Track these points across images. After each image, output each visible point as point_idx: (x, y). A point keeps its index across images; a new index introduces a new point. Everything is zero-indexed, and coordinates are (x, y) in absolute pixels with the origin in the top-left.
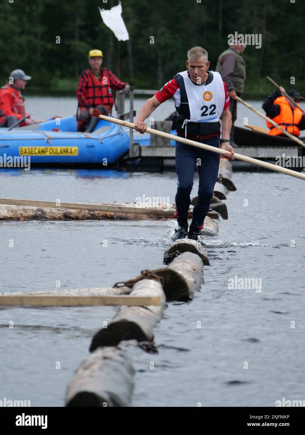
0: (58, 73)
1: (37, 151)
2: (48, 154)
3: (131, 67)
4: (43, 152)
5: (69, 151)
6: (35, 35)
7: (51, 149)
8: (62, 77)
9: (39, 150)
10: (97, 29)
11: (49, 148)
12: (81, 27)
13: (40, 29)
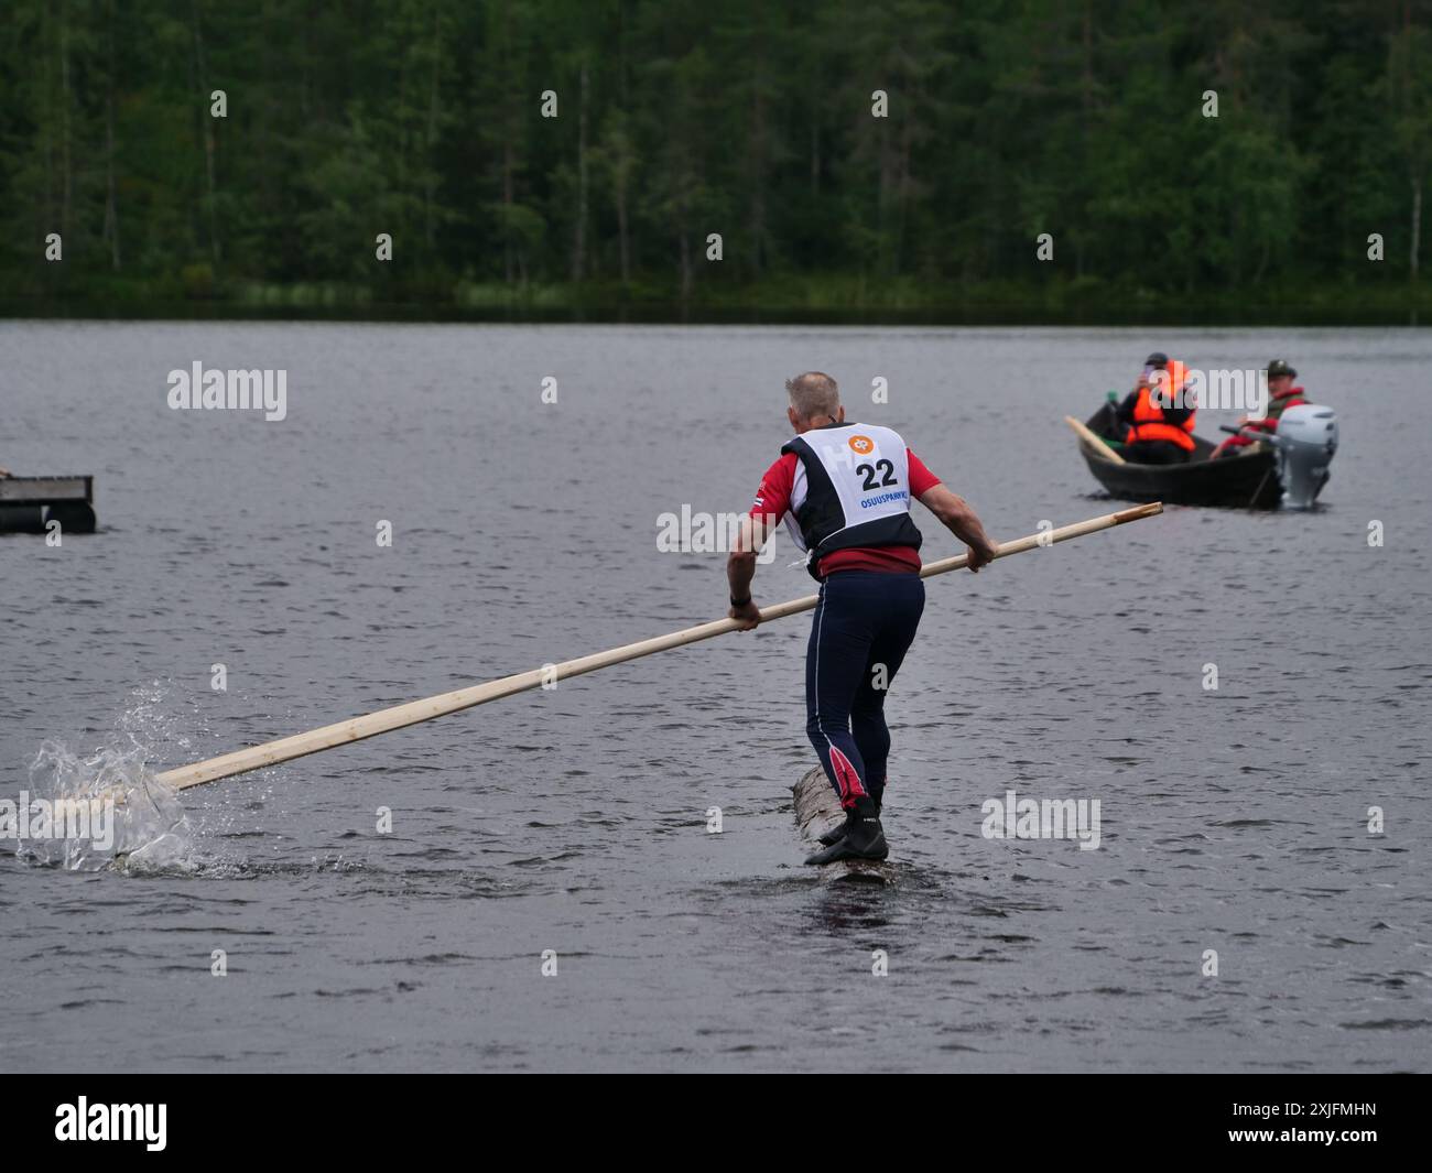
0: (470, 271)
3: (625, 257)
6: (422, 194)
8: (480, 279)
10: (551, 177)
12: (517, 175)
13: (431, 179)
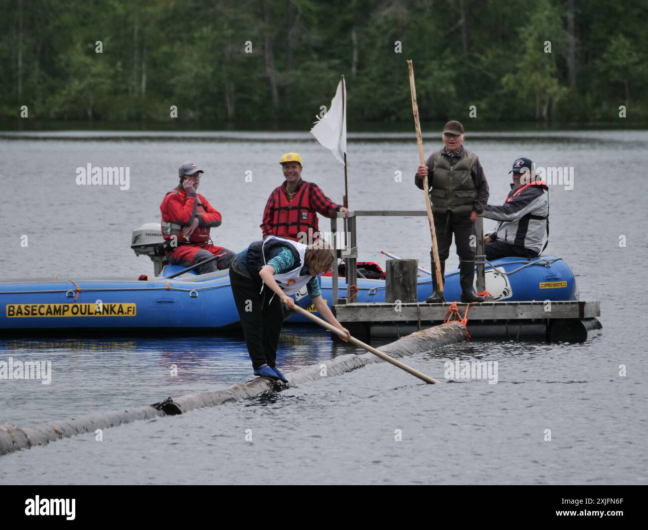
1: (44, 310)
2: (69, 314)
4: (57, 311)
5: (116, 309)
7: (76, 306)
9: (49, 307)
11: (71, 305)
